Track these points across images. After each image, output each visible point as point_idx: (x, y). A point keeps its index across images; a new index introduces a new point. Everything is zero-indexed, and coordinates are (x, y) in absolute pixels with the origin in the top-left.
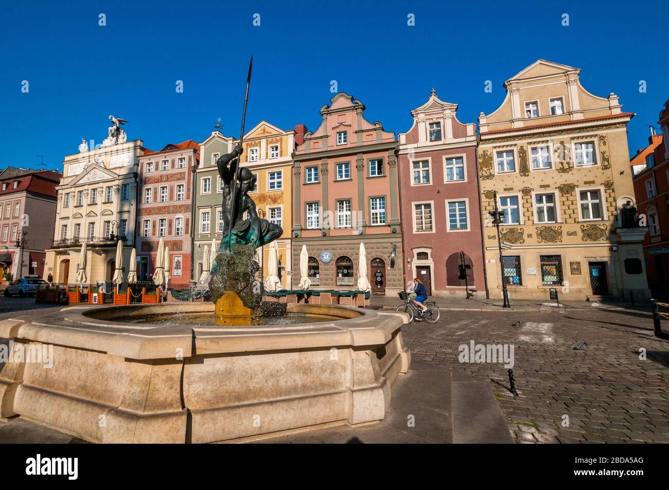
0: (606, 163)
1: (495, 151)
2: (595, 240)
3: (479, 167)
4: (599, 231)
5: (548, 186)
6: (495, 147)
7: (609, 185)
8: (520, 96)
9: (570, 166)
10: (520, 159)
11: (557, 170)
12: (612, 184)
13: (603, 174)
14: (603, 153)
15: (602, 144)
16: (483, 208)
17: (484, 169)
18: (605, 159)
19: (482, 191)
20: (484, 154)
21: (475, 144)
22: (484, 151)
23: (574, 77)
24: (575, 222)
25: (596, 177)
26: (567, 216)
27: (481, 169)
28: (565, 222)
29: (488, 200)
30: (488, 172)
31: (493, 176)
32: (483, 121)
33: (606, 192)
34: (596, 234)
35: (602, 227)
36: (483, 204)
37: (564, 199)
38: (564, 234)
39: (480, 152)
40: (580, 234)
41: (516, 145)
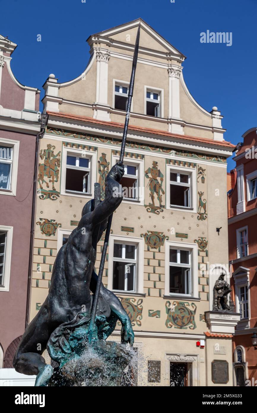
0: (202, 211)
1: (65, 150)
2: (181, 327)
3: (38, 173)
4: (187, 315)
5: (131, 230)
6: (66, 144)
7: (203, 244)
8: (110, 68)
9: (163, 204)
10: (99, 175)
11: (146, 206)
12: (206, 244)
13: (198, 225)
14: (201, 194)
15: (200, 180)
16: (35, 251)
17: (46, 178)
18: (202, 205)
19: (37, 220)
20: (49, 153)
21: (37, 129)
22: (49, 146)
23: (177, 66)
24: (160, 296)
25: (190, 228)
26: (151, 285)
27: (41, 176)
28: (147, 295)
29: (44, 237)
30: (50, 184)
31: (58, 194)
32: (52, 91)
33: (199, 255)
34: (183, 317)
35: (191, 308)
36: (37, 243)
37: (150, 255)
38: (145, 313)
39: (43, 146)
40: (164, 316)
41: (96, 149)
